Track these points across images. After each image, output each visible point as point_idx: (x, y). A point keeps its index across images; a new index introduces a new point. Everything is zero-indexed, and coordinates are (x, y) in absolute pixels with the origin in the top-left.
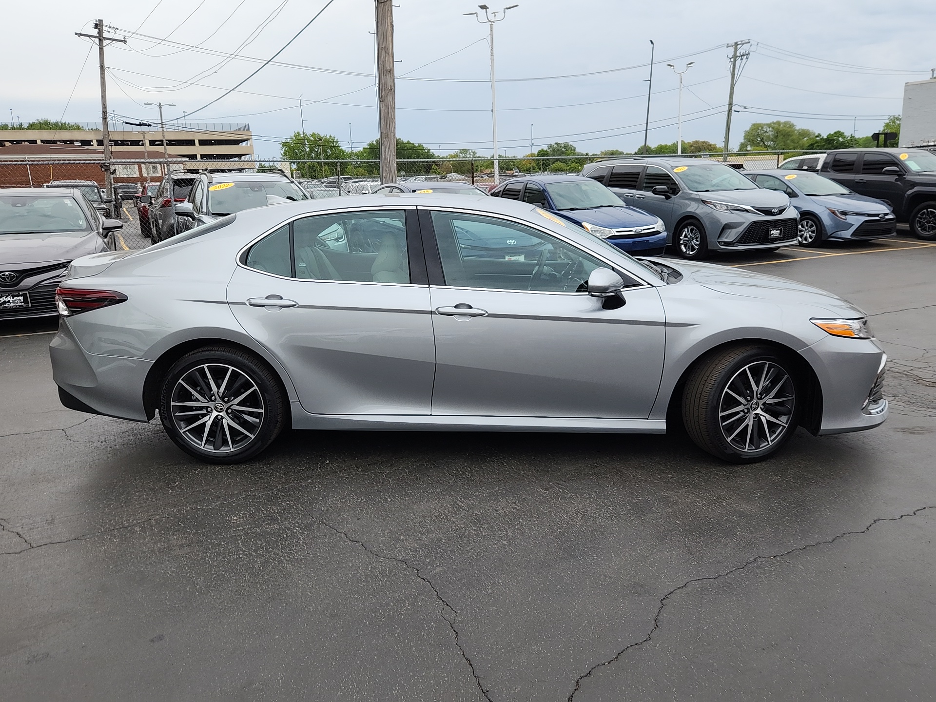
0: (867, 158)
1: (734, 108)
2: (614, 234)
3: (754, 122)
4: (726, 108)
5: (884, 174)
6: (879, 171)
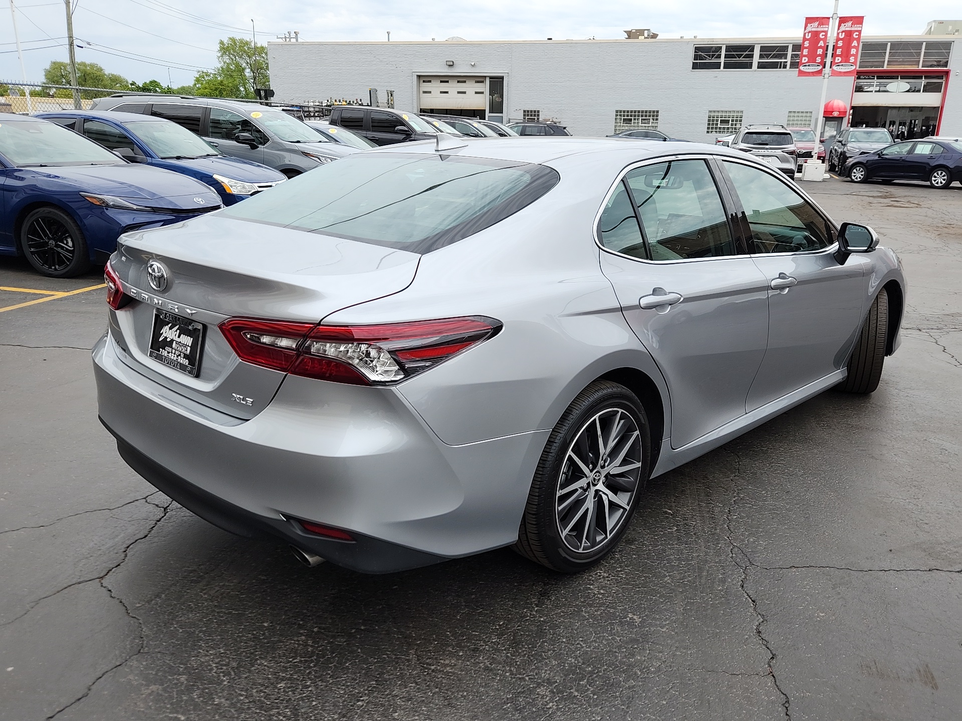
0: (373, 116)
1: (76, 42)
2: (256, 190)
3: (54, 60)
4: (66, 41)
5: (396, 132)
6: (391, 129)
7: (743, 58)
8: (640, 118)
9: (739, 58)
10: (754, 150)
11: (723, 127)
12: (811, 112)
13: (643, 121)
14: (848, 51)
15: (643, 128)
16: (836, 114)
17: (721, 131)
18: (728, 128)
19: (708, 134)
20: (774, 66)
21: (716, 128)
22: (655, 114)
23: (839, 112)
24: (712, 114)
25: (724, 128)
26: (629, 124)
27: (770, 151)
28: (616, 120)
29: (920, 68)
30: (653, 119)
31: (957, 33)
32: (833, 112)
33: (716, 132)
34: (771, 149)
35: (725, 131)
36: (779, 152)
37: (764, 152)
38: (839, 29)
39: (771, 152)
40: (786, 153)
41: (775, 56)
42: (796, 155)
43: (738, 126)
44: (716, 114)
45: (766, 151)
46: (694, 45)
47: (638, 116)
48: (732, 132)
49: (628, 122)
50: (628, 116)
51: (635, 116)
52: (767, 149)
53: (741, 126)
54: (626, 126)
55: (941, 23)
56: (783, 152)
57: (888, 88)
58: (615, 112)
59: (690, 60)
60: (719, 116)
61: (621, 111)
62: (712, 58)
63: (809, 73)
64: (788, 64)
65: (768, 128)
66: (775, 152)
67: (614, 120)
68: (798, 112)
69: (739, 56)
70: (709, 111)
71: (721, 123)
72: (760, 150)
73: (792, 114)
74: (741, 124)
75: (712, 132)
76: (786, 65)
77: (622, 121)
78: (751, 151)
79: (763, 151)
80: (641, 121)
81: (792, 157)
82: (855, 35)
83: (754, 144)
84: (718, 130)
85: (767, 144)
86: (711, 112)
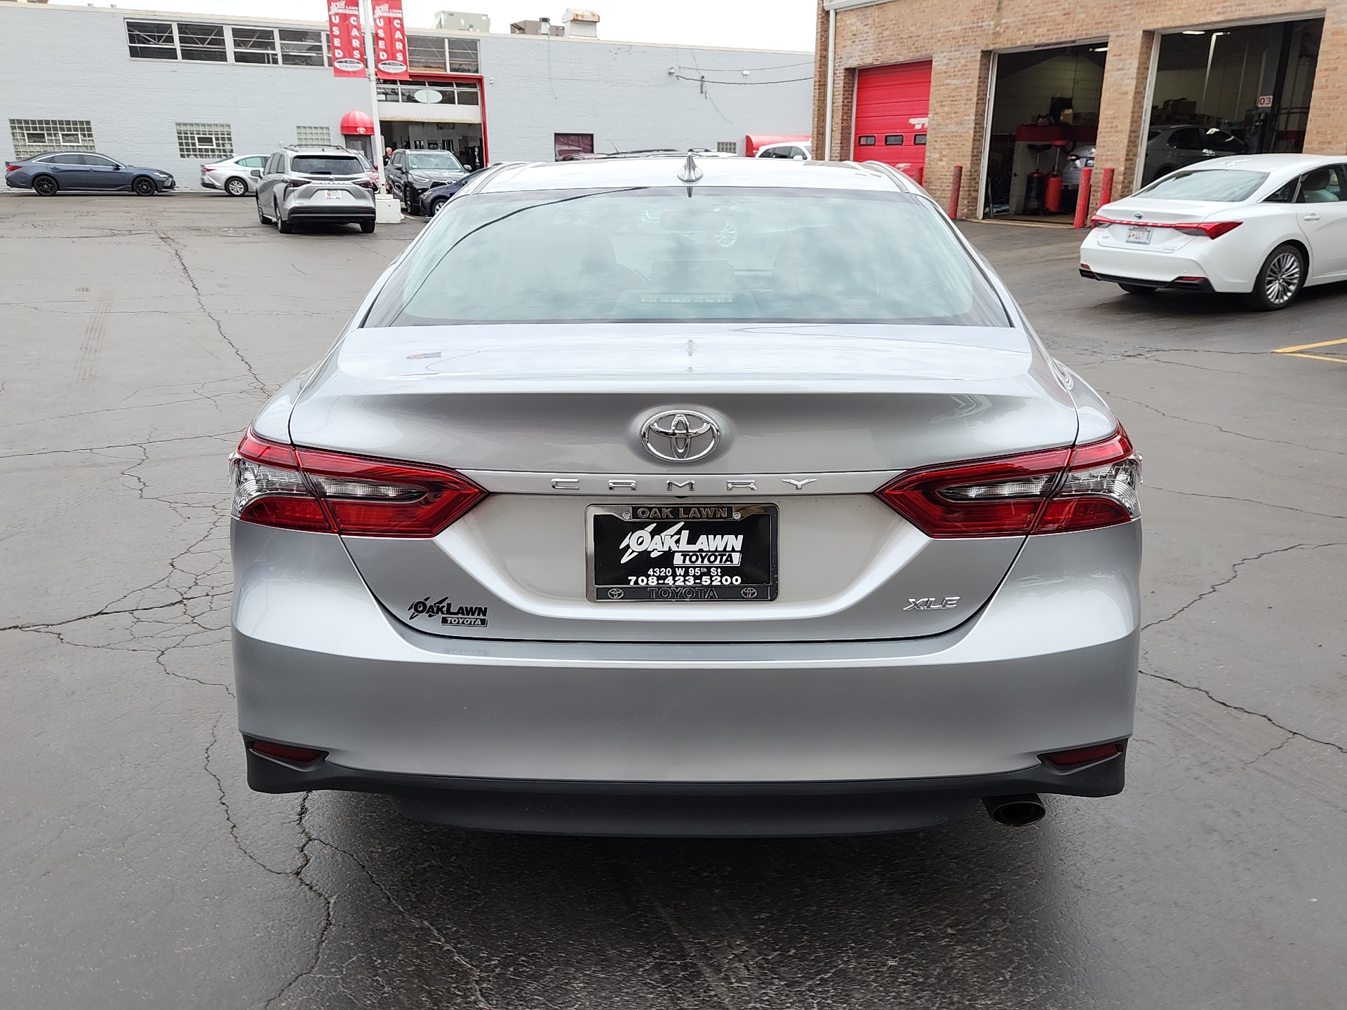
7: (208, 44)
8: (60, 133)
9: (202, 44)
10: (314, 181)
11: (205, 149)
12: (328, 128)
13: (67, 138)
14: (393, 45)
15: (69, 149)
16: (361, 131)
17: (202, 155)
18: (213, 150)
19: (183, 159)
20: (259, 59)
21: (194, 150)
22: (85, 128)
23: (366, 128)
24: (183, 128)
25: (207, 150)
26: (39, 142)
27: (336, 182)
28: (14, 136)
29: (449, 72)
30: (84, 135)
31: (471, 29)
32: (357, 127)
33: (195, 155)
34: (337, 179)
35: (209, 155)
36: (349, 184)
37: (329, 184)
38: (374, 14)
39: (339, 184)
40: (360, 185)
41: (255, 45)
42: (372, 188)
43: (228, 147)
44: (189, 128)
45: (331, 182)
46: (125, 18)
47: (55, 129)
48: (220, 156)
49: (38, 139)
50: (35, 129)
51: (49, 129)
52: (331, 180)
53: (232, 146)
54: (36, 146)
55: (452, 14)
56: (354, 183)
57: (417, 96)
58: (9, 122)
59: (125, 44)
60: (195, 132)
61: (20, 122)
62: (158, 42)
63: (348, 72)
64: (280, 58)
65: (323, 150)
66: (344, 184)
67: (11, 135)
68: (310, 128)
69: (203, 41)
70: (176, 124)
71: (199, 142)
72: (323, 182)
73: (303, 131)
74: (231, 144)
75: (188, 155)
76: (277, 59)
77: (26, 138)
78: (309, 183)
79: (327, 182)
80: (63, 138)
81: (368, 191)
82: (396, 24)
83: (312, 173)
84: (198, 153)
85: (329, 173)
86: (180, 124)
